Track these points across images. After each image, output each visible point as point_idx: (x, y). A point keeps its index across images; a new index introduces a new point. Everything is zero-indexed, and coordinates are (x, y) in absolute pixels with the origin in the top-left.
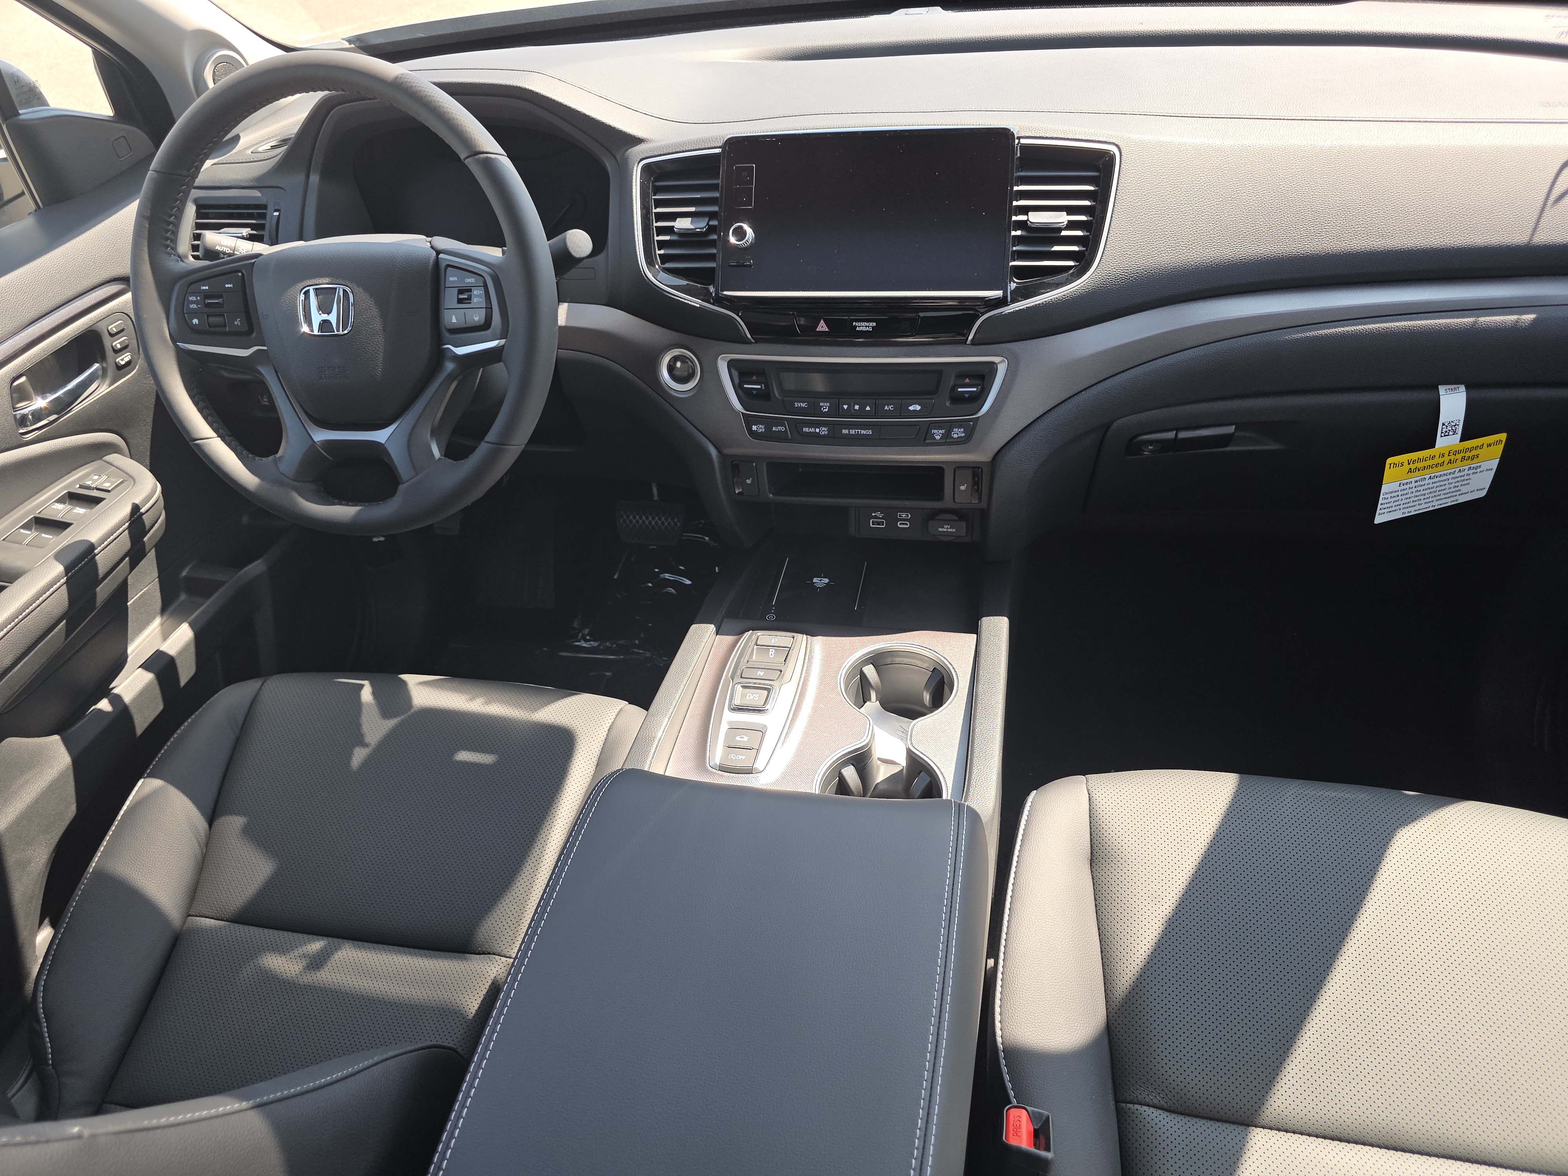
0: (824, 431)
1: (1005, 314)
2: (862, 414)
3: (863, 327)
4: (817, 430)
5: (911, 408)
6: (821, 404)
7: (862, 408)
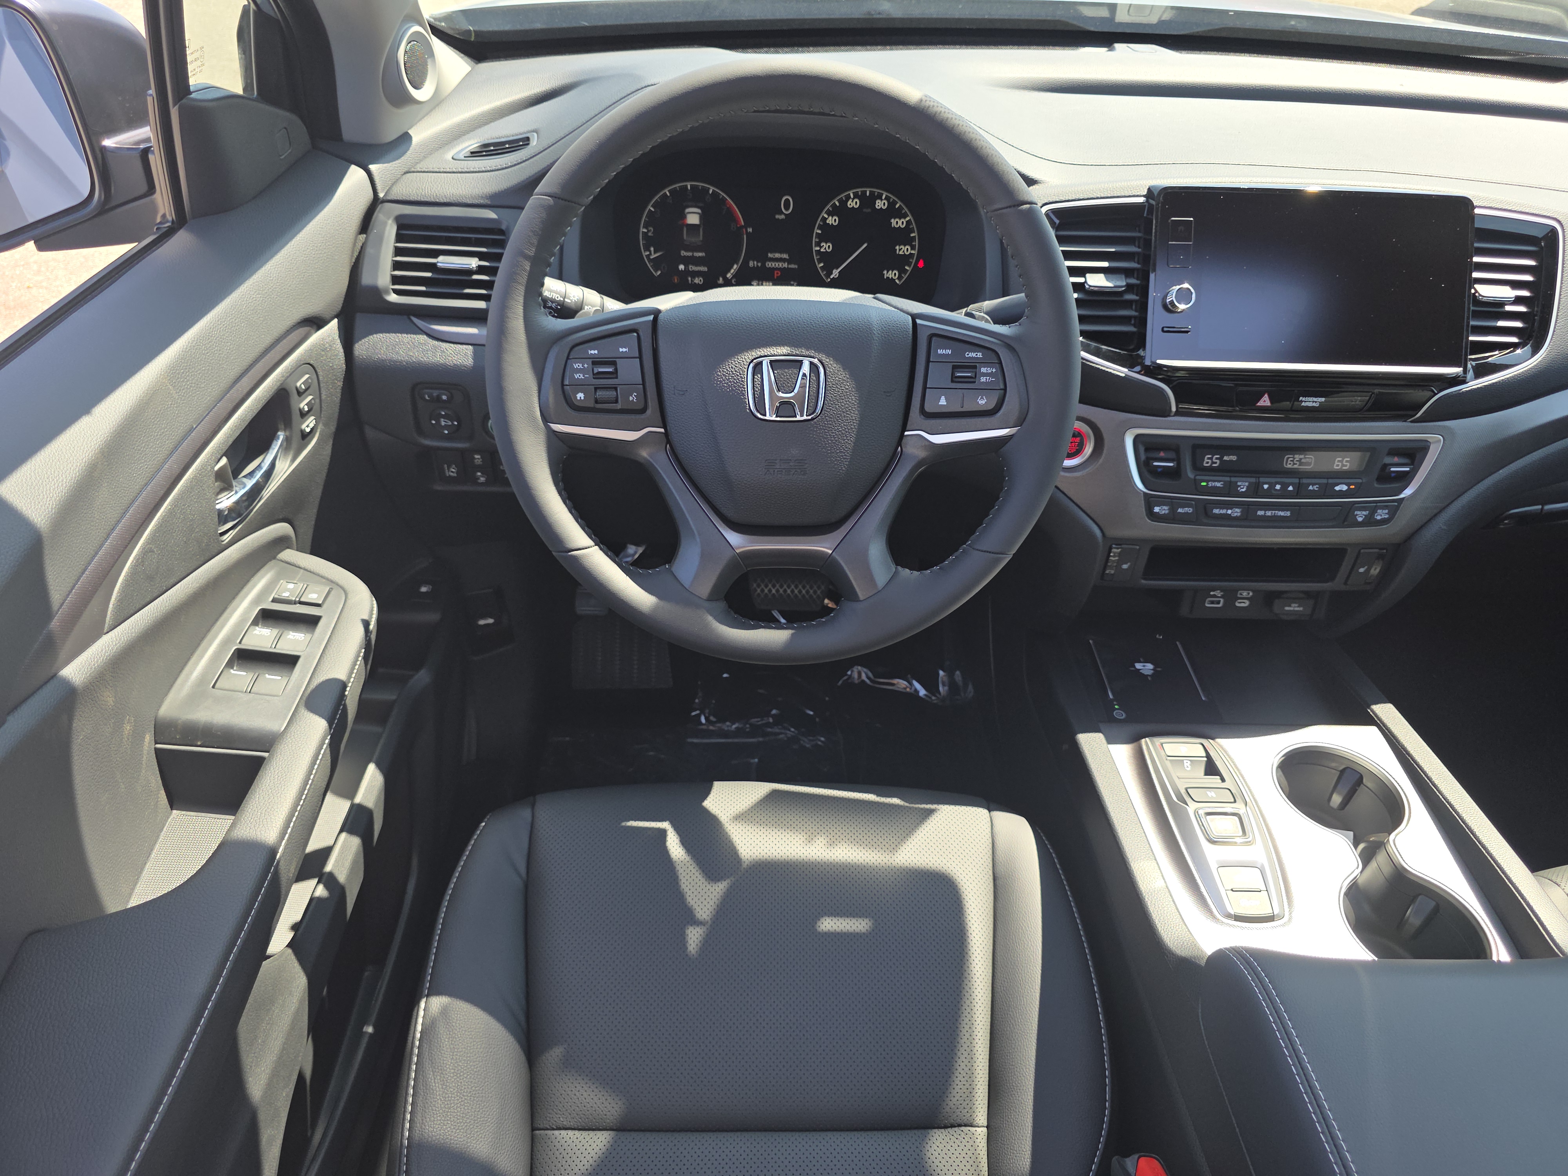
0: (1237, 512)
1: (1463, 392)
2: (1284, 494)
3: (1310, 402)
4: (1229, 512)
5: (1337, 488)
6: (1239, 484)
7: (1285, 486)
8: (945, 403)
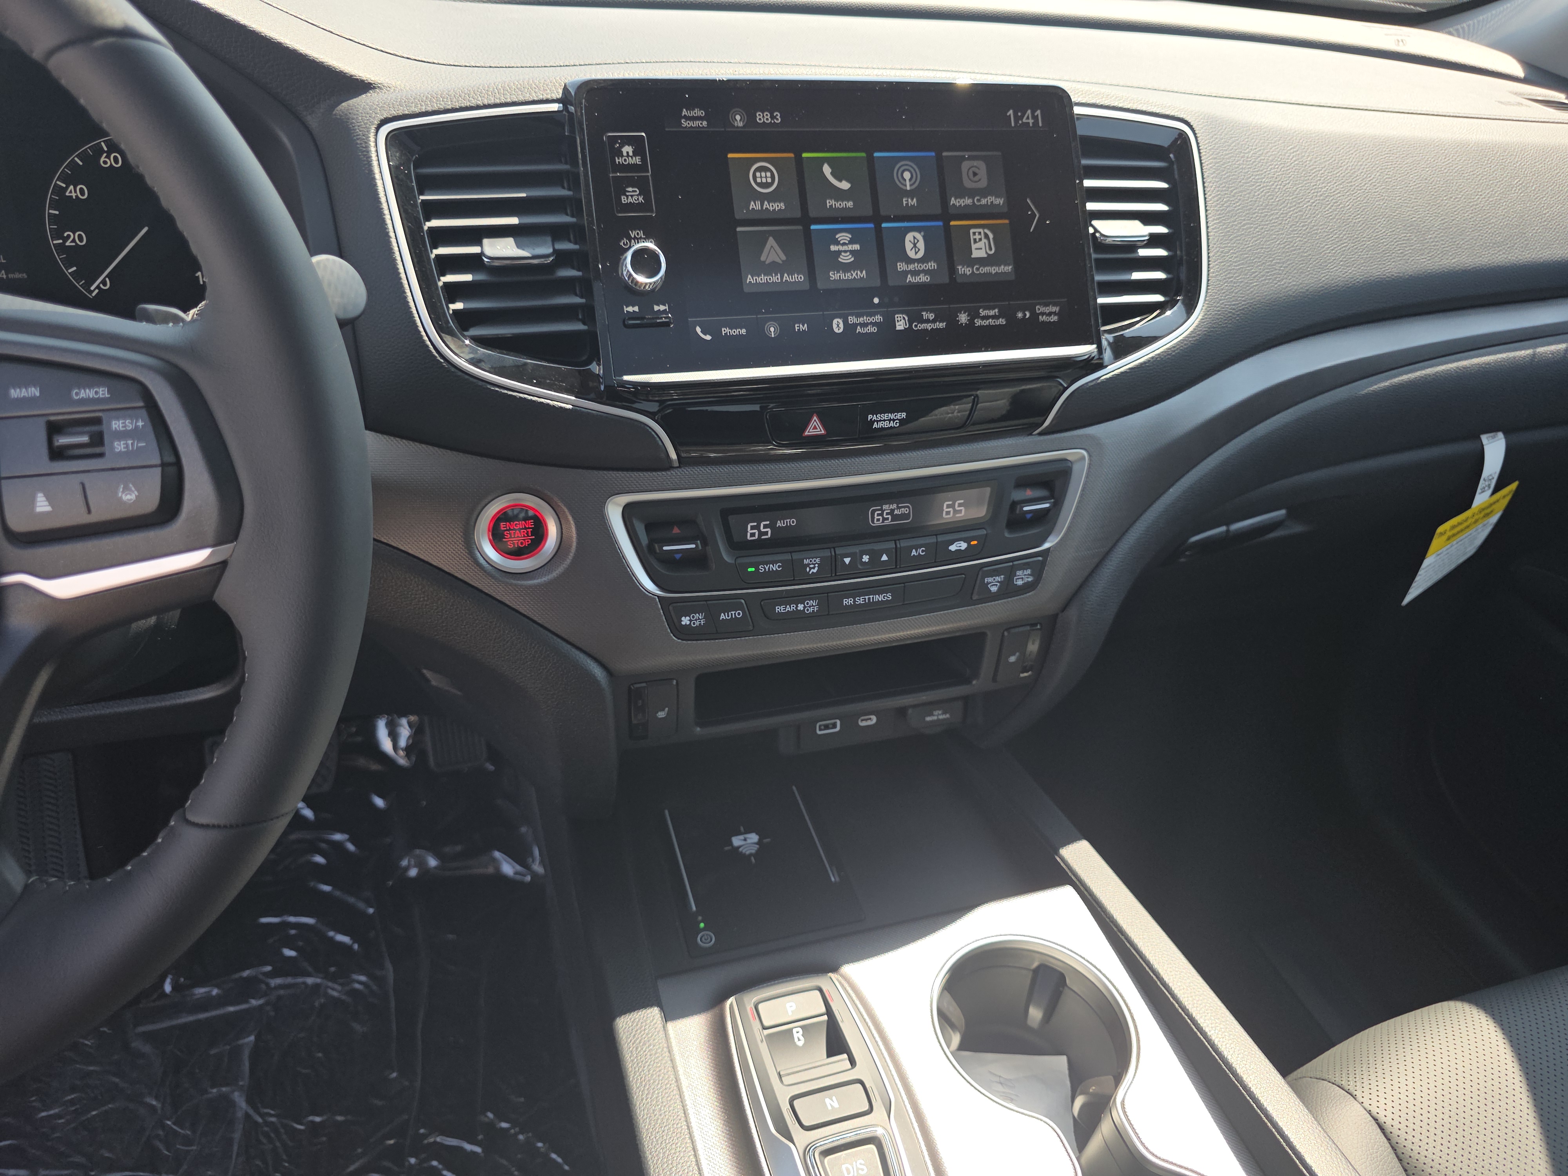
0: (811, 606)
2: (875, 567)
3: (884, 421)
4: (801, 607)
5: (953, 548)
6: (806, 562)
7: (875, 556)
8: (49, 509)
